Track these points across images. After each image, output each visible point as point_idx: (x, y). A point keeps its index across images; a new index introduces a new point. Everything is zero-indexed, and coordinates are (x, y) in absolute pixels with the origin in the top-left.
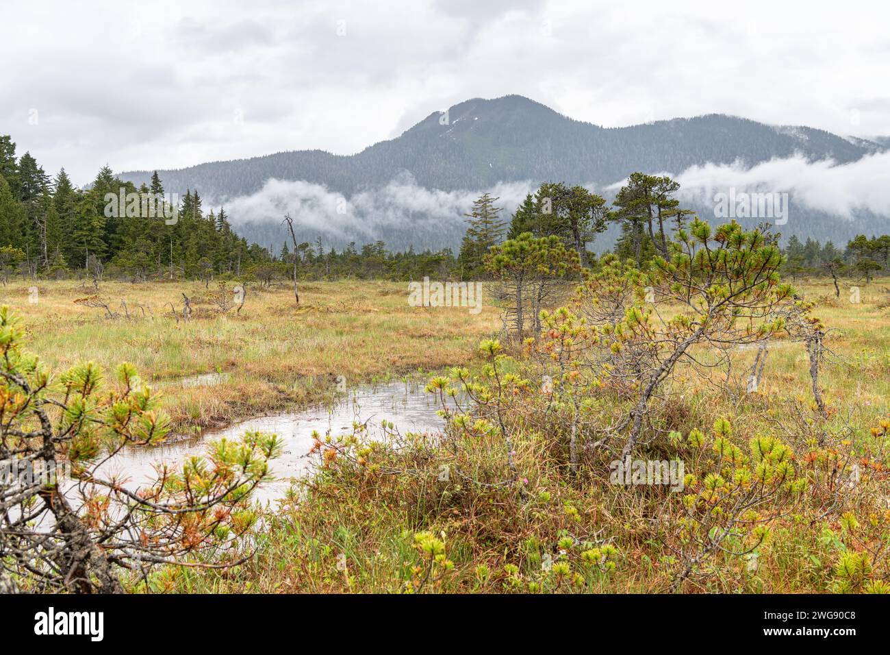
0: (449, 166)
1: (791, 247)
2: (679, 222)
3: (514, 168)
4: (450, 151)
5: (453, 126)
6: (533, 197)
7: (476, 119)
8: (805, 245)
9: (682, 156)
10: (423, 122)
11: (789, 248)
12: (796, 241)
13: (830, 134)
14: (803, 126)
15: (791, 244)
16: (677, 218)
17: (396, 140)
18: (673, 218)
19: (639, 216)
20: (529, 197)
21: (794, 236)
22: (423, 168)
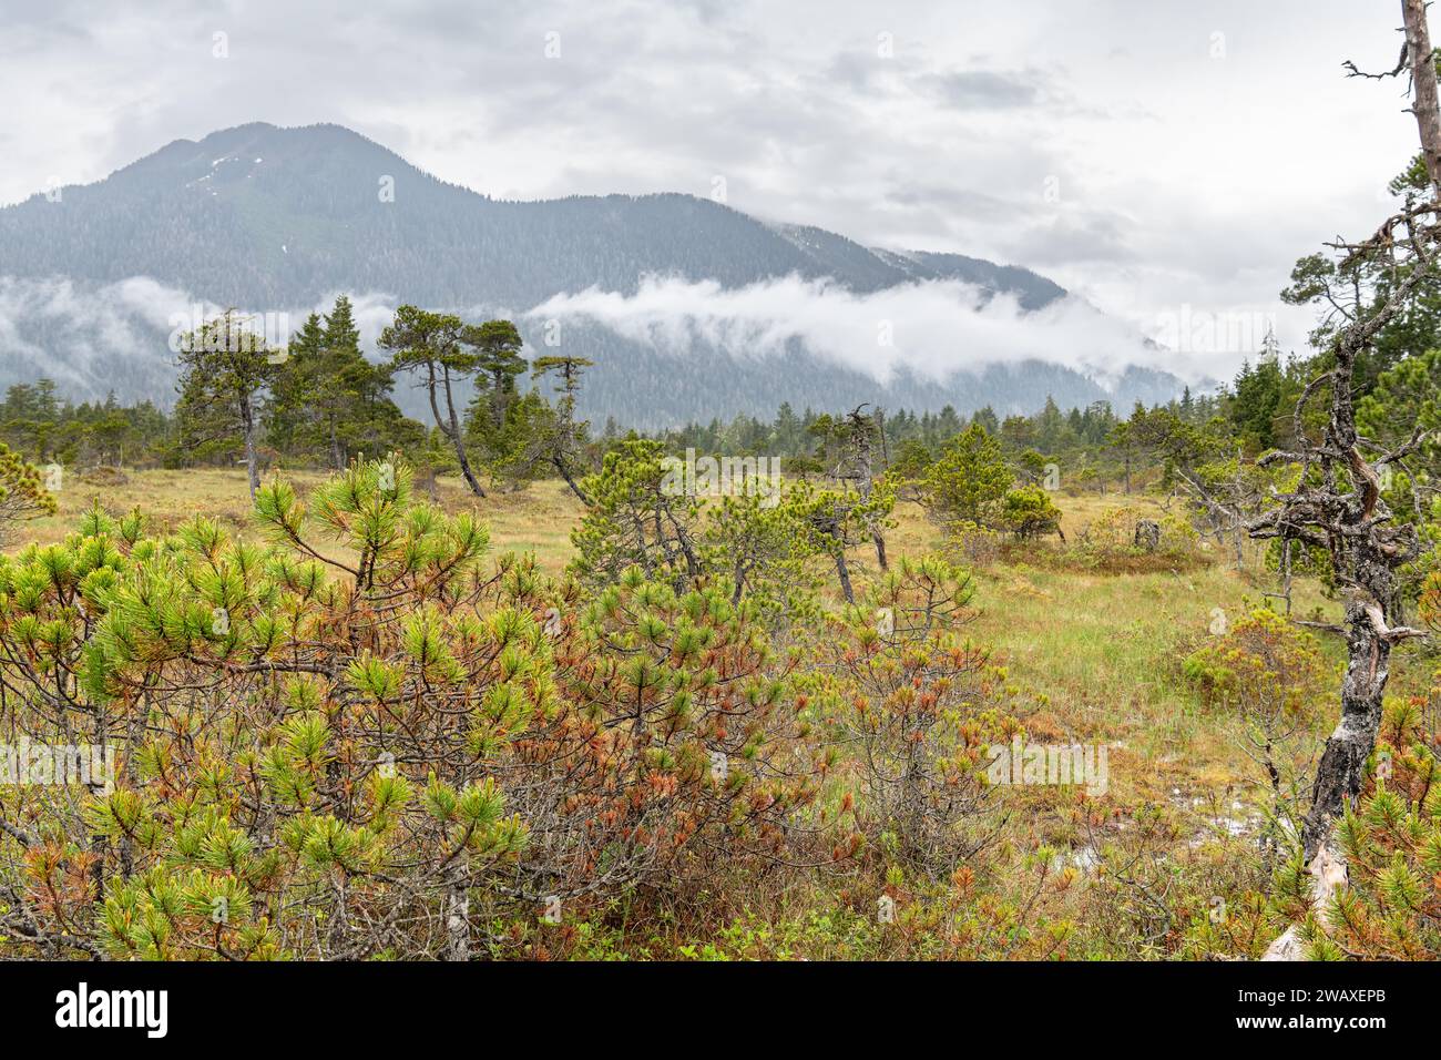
0: (202, 243)
1: (781, 422)
2: (568, 376)
3: (329, 257)
4: (206, 216)
5: (213, 169)
6: (322, 320)
7: (259, 160)
8: (803, 419)
9: (623, 259)
10: (152, 157)
11: (780, 423)
12: (789, 412)
13: (851, 242)
14: (812, 225)
15: (782, 416)
16: (564, 372)
17: (96, 186)
18: (558, 371)
19: (504, 364)
20: (314, 319)
21: (787, 404)
22: (150, 244)
